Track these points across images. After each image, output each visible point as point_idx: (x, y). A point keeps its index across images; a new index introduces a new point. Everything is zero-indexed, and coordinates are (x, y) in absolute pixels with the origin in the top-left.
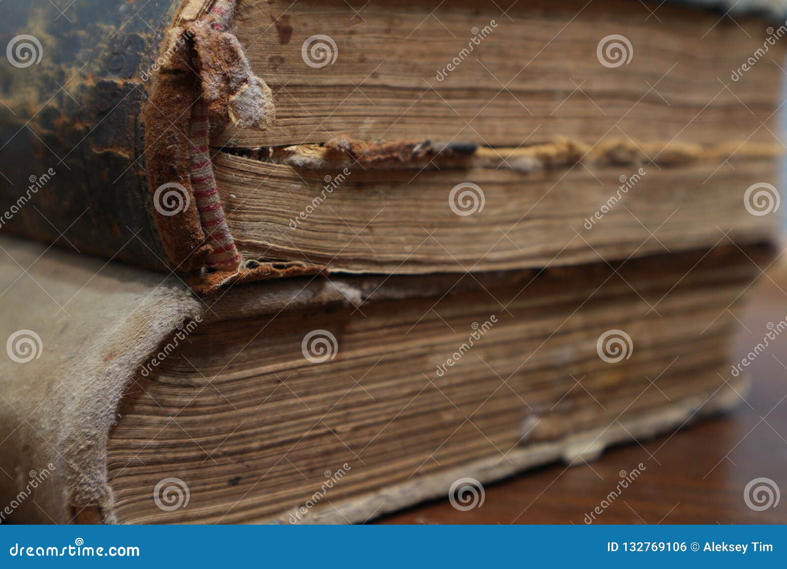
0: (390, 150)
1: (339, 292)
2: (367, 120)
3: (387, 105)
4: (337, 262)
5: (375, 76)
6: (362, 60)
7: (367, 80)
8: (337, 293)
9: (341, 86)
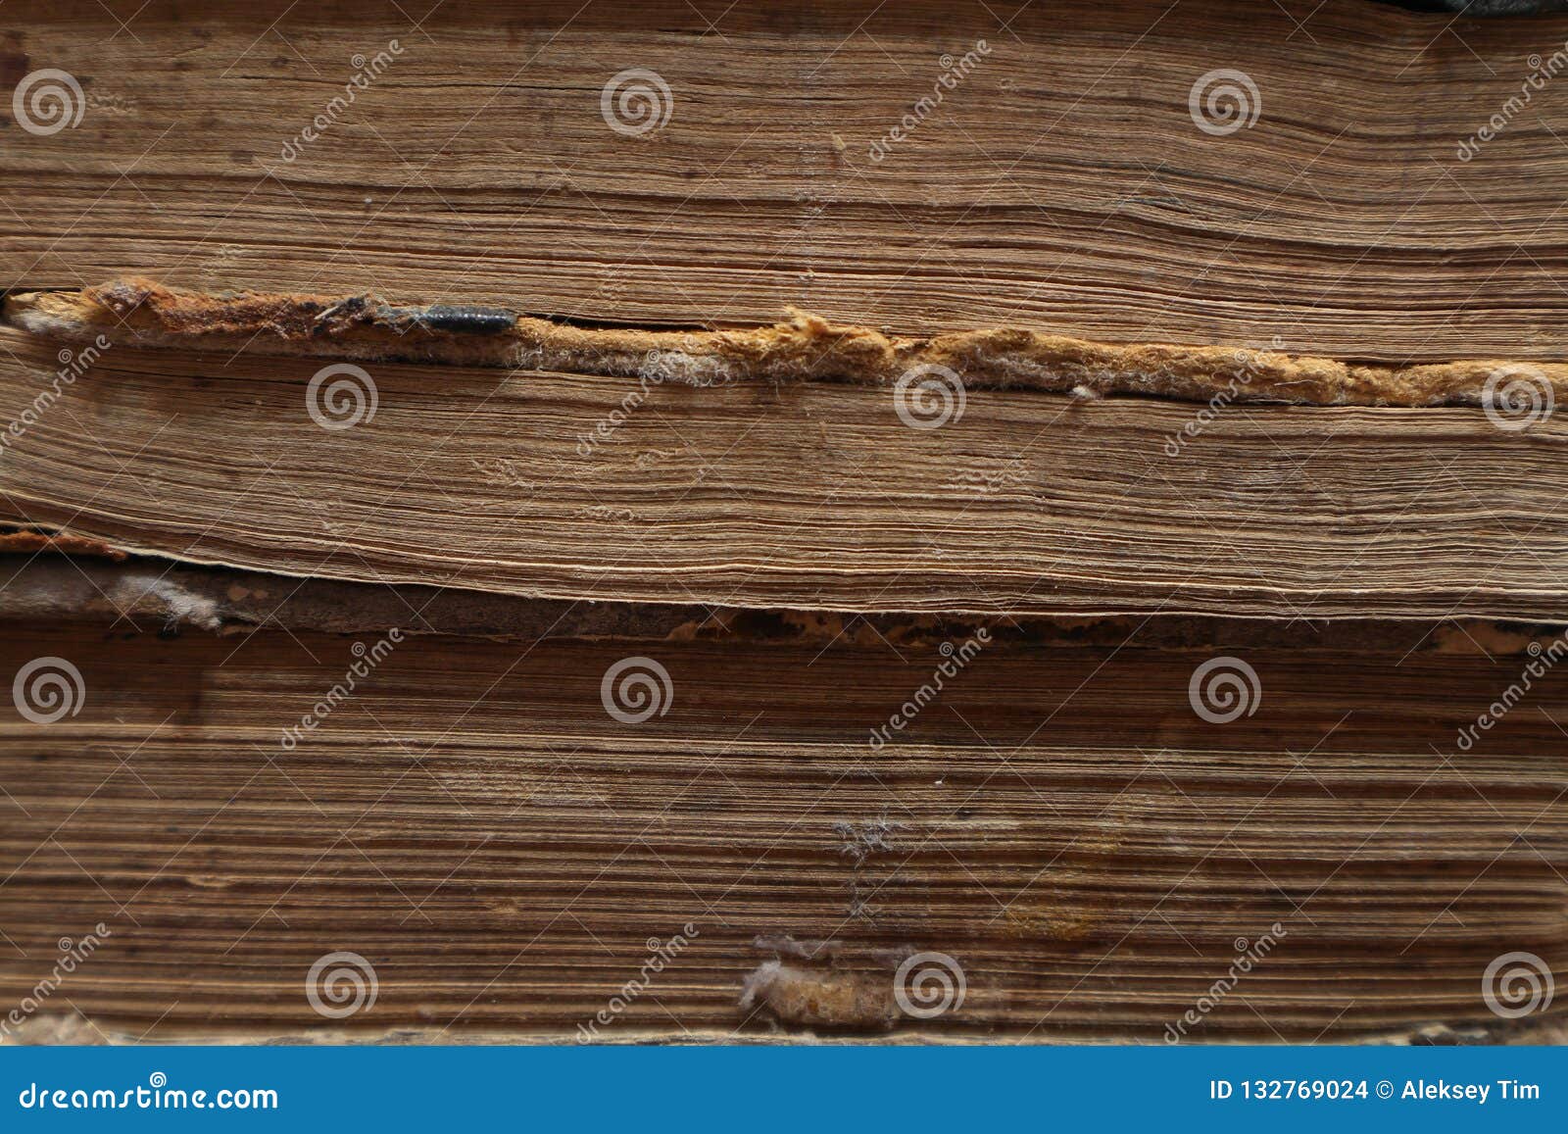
0: (252, 314)
1: (158, 597)
2: (223, 249)
3: (279, 219)
4: (150, 536)
5: (241, 155)
6: (209, 125)
7: (225, 166)
8: (153, 599)
9: (153, 177)
